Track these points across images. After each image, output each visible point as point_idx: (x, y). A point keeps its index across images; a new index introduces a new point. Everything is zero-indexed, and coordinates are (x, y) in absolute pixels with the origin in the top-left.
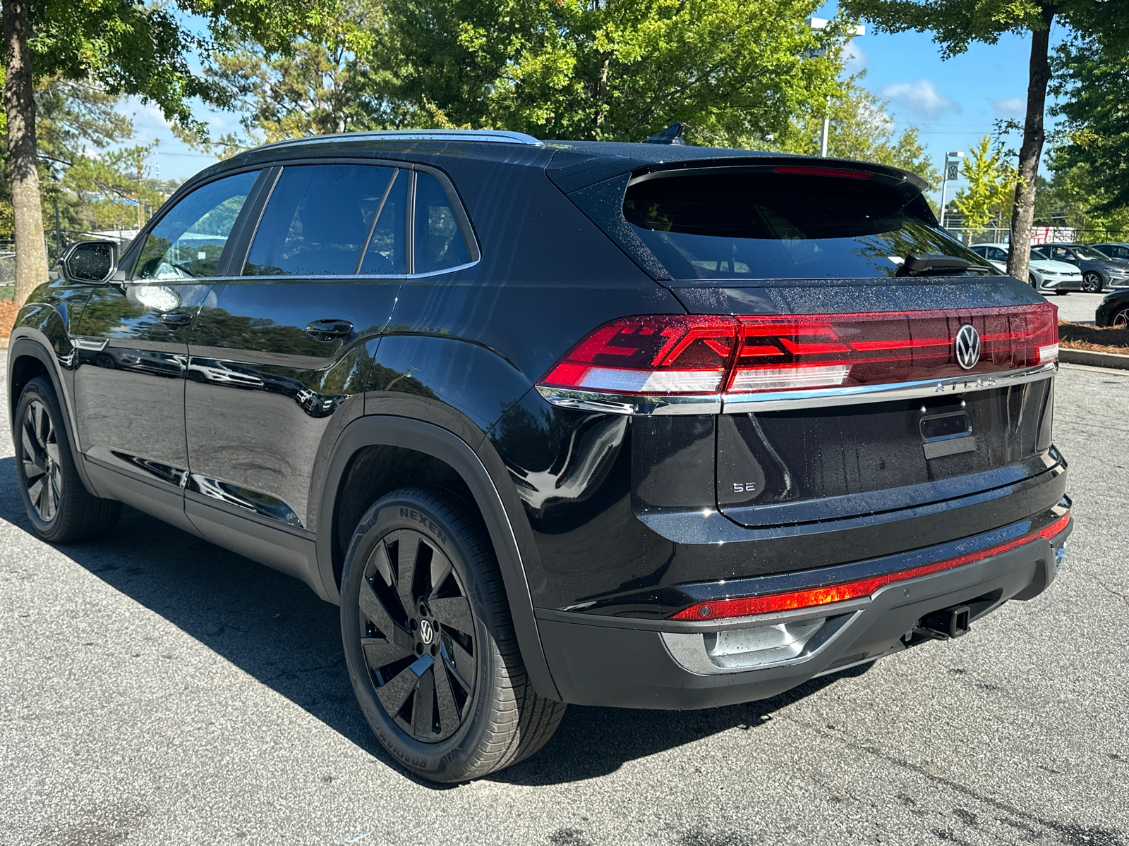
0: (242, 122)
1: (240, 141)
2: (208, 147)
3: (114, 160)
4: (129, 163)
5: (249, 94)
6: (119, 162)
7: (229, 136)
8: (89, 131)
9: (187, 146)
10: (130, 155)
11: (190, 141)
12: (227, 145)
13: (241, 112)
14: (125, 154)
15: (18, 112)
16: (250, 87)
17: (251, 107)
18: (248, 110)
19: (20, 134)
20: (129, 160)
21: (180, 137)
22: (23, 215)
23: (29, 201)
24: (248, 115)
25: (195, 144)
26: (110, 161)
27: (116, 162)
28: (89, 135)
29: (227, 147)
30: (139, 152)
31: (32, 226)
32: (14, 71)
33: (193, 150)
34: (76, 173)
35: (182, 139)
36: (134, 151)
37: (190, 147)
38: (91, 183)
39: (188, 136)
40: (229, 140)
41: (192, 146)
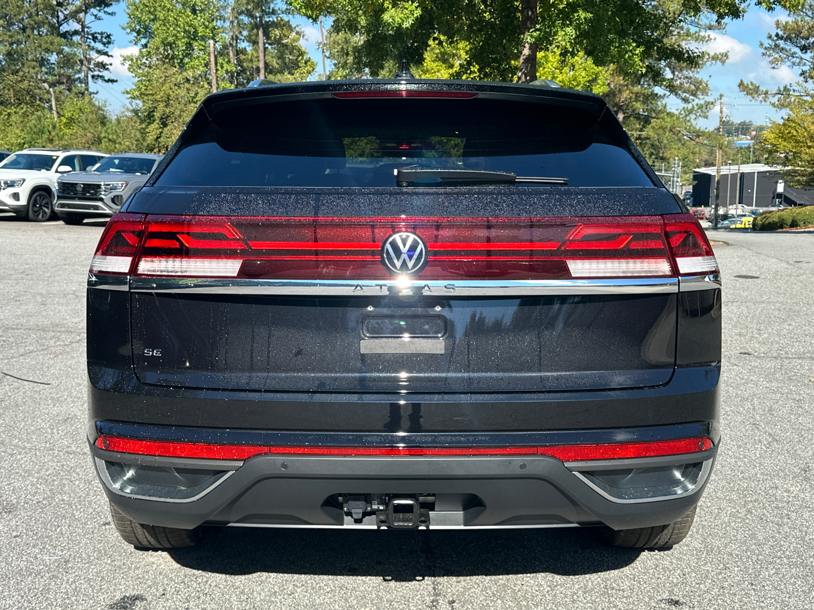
0: (801, 75)
1: (794, 91)
2: (766, 97)
3: (687, 113)
4: (698, 114)
5: (809, 51)
7: (785, 88)
8: (680, 92)
9: (749, 97)
10: (699, 108)
11: (751, 94)
12: (782, 94)
13: (798, 67)
14: (696, 108)
16: (809, 46)
17: (807, 62)
18: (805, 64)
20: (698, 112)
21: (744, 91)
24: (806, 68)
25: (756, 96)
26: (684, 114)
27: (689, 114)
28: (680, 95)
29: (782, 96)
30: (707, 105)
33: (753, 100)
35: (745, 93)
36: (702, 105)
38: (666, 132)
39: (750, 90)
40: (784, 90)
41: (753, 98)
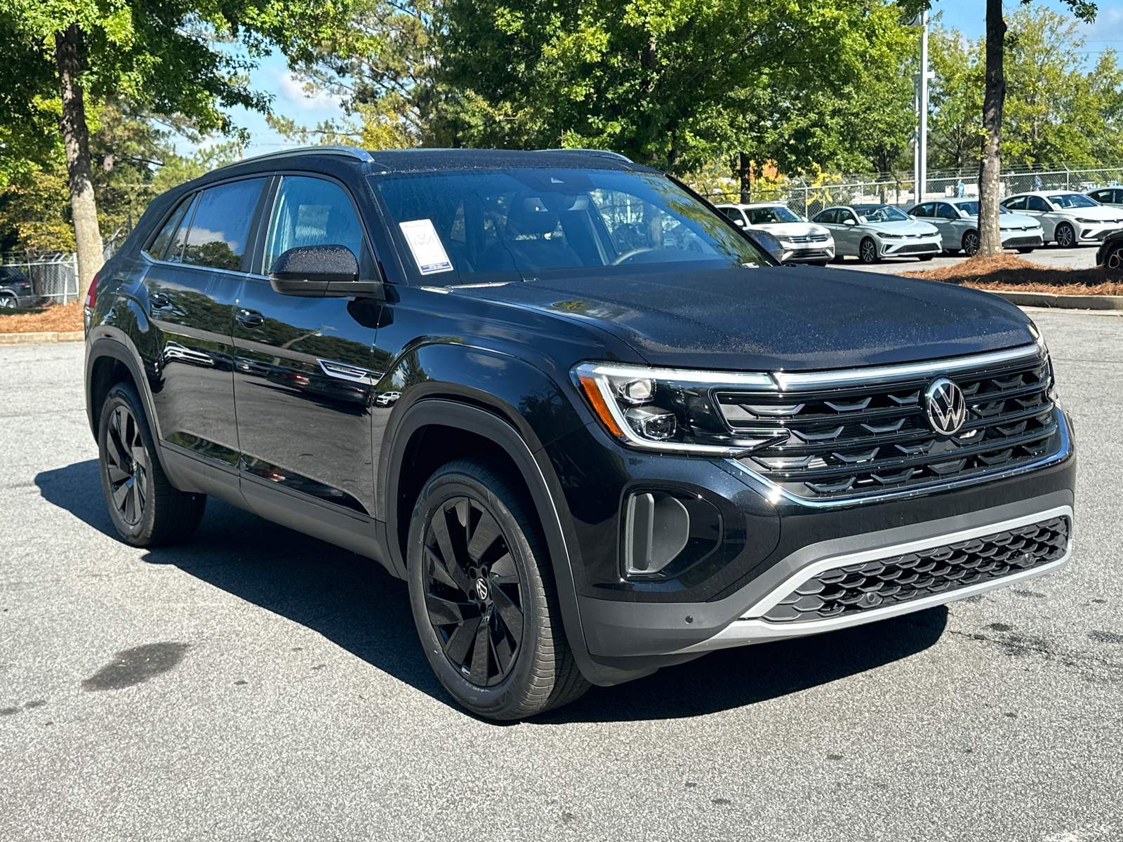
6: (211, 160)
15: (72, 136)
19: (76, 155)
22: (82, 226)
23: (86, 214)
31: (90, 235)
32: (67, 102)
34: (167, 175)
37: (286, 138)
